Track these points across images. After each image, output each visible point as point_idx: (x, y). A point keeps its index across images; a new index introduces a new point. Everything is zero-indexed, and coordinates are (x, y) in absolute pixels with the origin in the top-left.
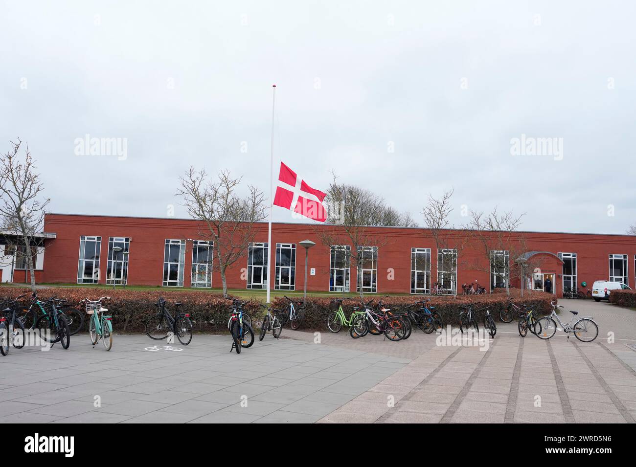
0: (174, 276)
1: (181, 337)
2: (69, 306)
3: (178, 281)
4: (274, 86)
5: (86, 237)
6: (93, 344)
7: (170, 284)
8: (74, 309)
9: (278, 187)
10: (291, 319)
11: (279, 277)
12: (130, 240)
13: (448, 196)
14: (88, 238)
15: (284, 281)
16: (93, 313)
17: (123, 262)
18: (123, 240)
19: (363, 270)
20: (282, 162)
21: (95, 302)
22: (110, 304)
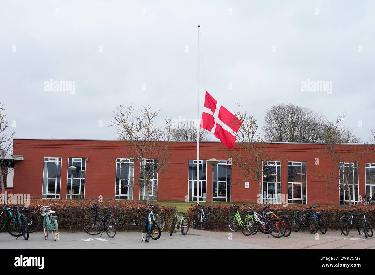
0: (124, 191)
1: (109, 232)
2: (30, 211)
3: (128, 195)
4: (199, 26)
5: (49, 158)
6: (45, 236)
7: (122, 198)
8: (33, 214)
9: (204, 113)
10: (201, 221)
11: (216, 191)
12: (87, 160)
13: (342, 118)
14: (50, 160)
15: (221, 194)
16: (45, 215)
17: (80, 179)
18: (80, 160)
19: (293, 183)
20: (206, 92)
21: (47, 207)
22: (59, 210)
